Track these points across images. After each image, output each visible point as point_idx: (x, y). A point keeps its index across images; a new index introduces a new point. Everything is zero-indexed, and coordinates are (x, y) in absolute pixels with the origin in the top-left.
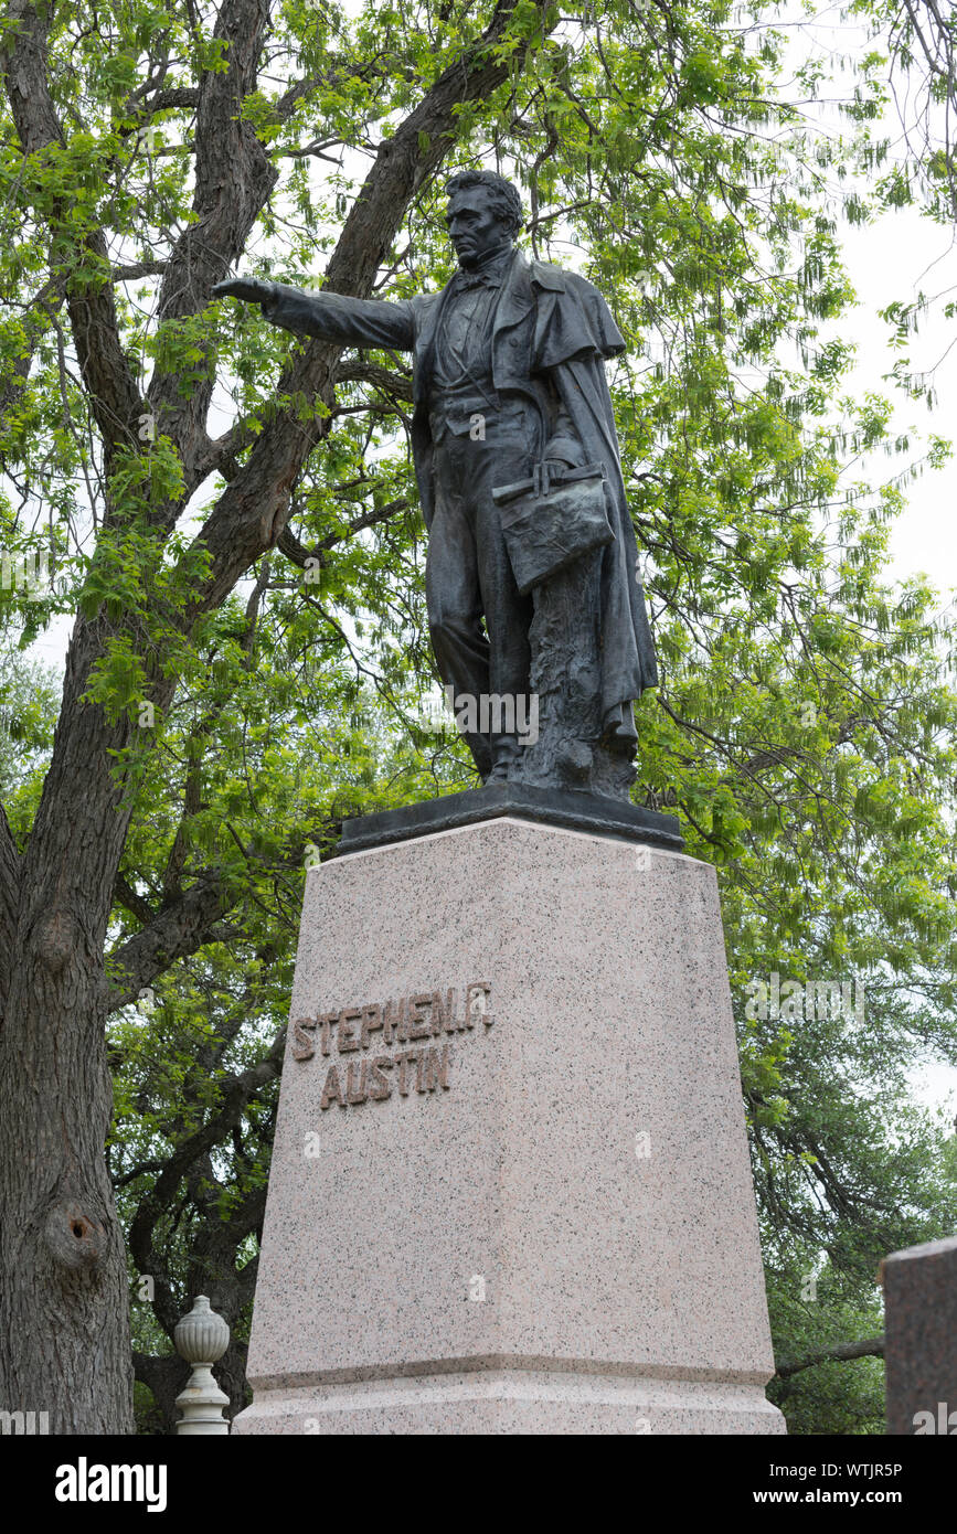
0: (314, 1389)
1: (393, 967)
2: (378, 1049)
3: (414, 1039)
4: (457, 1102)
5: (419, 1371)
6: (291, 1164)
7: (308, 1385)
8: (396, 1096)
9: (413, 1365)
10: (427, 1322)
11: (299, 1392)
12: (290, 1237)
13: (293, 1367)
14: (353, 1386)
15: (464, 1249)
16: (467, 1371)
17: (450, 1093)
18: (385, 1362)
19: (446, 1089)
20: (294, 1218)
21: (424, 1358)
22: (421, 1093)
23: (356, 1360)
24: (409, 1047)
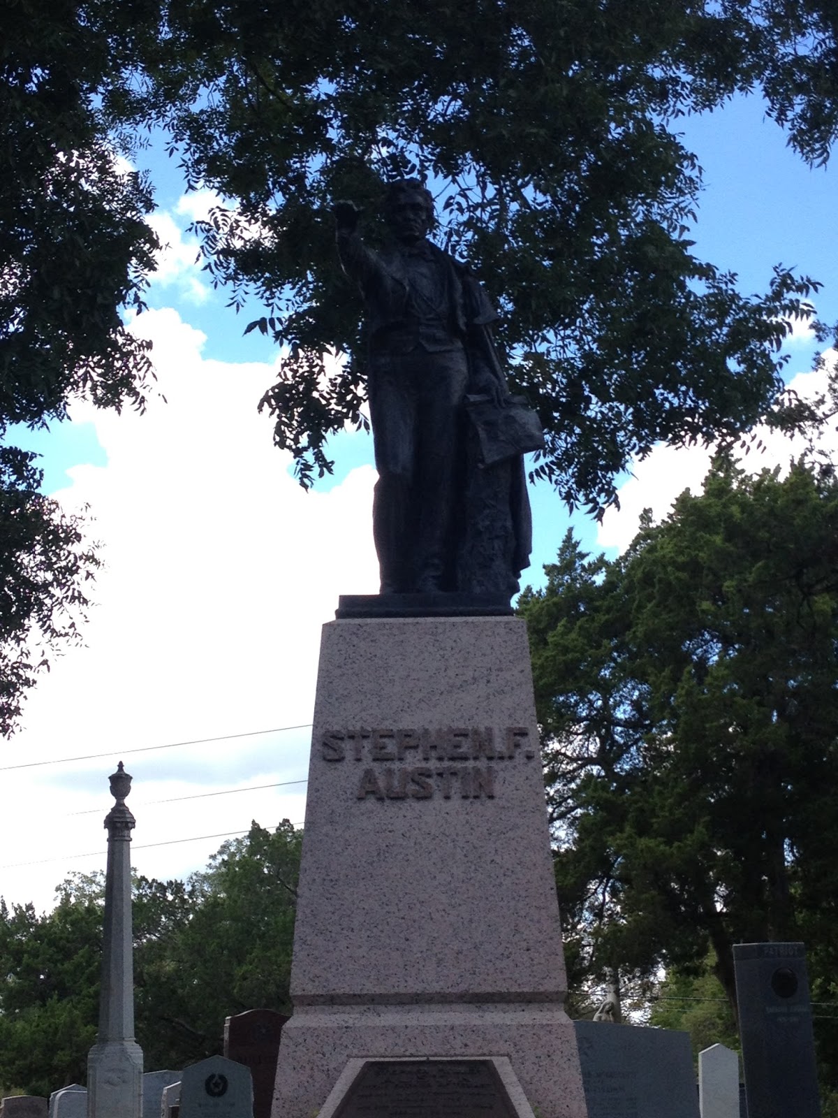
0: (365, 1007)
1: (423, 705)
2: (413, 761)
3: (452, 759)
4: (504, 808)
5: (480, 1000)
6: (327, 835)
7: (357, 1004)
8: (438, 796)
9: (476, 995)
10: (490, 965)
11: (348, 1008)
12: (332, 890)
13: (344, 988)
14: (407, 1007)
15: (523, 913)
16: (530, 1002)
17: (496, 800)
18: (447, 991)
19: (491, 797)
20: (333, 876)
21: (490, 990)
22: (465, 797)
23: (414, 987)
24: (446, 764)
